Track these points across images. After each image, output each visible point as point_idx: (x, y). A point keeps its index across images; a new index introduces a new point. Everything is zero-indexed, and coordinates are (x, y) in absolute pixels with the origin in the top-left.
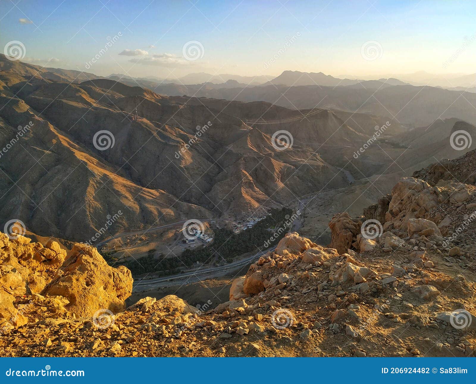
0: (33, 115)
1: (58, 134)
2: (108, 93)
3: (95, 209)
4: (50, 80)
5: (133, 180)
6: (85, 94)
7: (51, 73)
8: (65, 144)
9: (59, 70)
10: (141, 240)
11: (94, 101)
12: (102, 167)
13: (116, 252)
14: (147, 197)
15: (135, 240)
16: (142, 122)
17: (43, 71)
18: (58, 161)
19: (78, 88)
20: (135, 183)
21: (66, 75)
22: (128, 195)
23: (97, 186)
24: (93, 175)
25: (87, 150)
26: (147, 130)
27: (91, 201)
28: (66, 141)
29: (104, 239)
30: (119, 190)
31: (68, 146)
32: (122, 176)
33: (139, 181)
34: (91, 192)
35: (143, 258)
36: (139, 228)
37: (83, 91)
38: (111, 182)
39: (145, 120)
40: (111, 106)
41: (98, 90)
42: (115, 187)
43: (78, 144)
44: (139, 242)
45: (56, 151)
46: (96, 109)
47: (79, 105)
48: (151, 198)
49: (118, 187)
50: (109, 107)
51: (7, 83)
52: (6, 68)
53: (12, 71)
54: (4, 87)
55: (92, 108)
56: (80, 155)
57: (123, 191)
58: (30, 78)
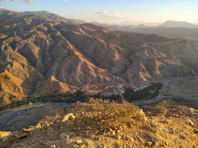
0: (62, 37)
1: (69, 44)
2: (90, 29)
3: (80, 74)
4: (69, 23)
5: (95, 64)
7: (70, 20)
8: (72, 48)
9: (73, 20)
10: (96, 88)
11: (84, 32)
12: (84, 58)
13: (86, 91)
14: (100, 72)
15: (93, 88)
16: (101, 41)
17: (67, 20)
18: (69, 55)
19: (78, 27)
20: (96, 66)
21: (75, 22)
22: (93, 70)
23: (82, 66)
24: (80, 61)
25: (80, 51)
26: (103, 45)
27: (79, 71)
29: (82, 86)
32: (91, 62)
33: (97, 65)
34: (79, 67)
35: (96, 95)
36: (95, 83)
37: (80, 28)
38: (87, 64)
39: (102, 41)
40: (90, 34)
41: (85, 28)
42: (88, 67)
43: (76, 49)
44: (95, 89)
45: (68, 51)
46: (84, 35)
47: (78, 33)
48: (101, 72)
49: (89, 67)
50: (89, 35)
51: (54, 24)
52: (55, 19)
53: (56, 20)
54: (53, 26)
55: (83, 35)
56: (77, 53)
57: (91, 68)
58: (62, 23)
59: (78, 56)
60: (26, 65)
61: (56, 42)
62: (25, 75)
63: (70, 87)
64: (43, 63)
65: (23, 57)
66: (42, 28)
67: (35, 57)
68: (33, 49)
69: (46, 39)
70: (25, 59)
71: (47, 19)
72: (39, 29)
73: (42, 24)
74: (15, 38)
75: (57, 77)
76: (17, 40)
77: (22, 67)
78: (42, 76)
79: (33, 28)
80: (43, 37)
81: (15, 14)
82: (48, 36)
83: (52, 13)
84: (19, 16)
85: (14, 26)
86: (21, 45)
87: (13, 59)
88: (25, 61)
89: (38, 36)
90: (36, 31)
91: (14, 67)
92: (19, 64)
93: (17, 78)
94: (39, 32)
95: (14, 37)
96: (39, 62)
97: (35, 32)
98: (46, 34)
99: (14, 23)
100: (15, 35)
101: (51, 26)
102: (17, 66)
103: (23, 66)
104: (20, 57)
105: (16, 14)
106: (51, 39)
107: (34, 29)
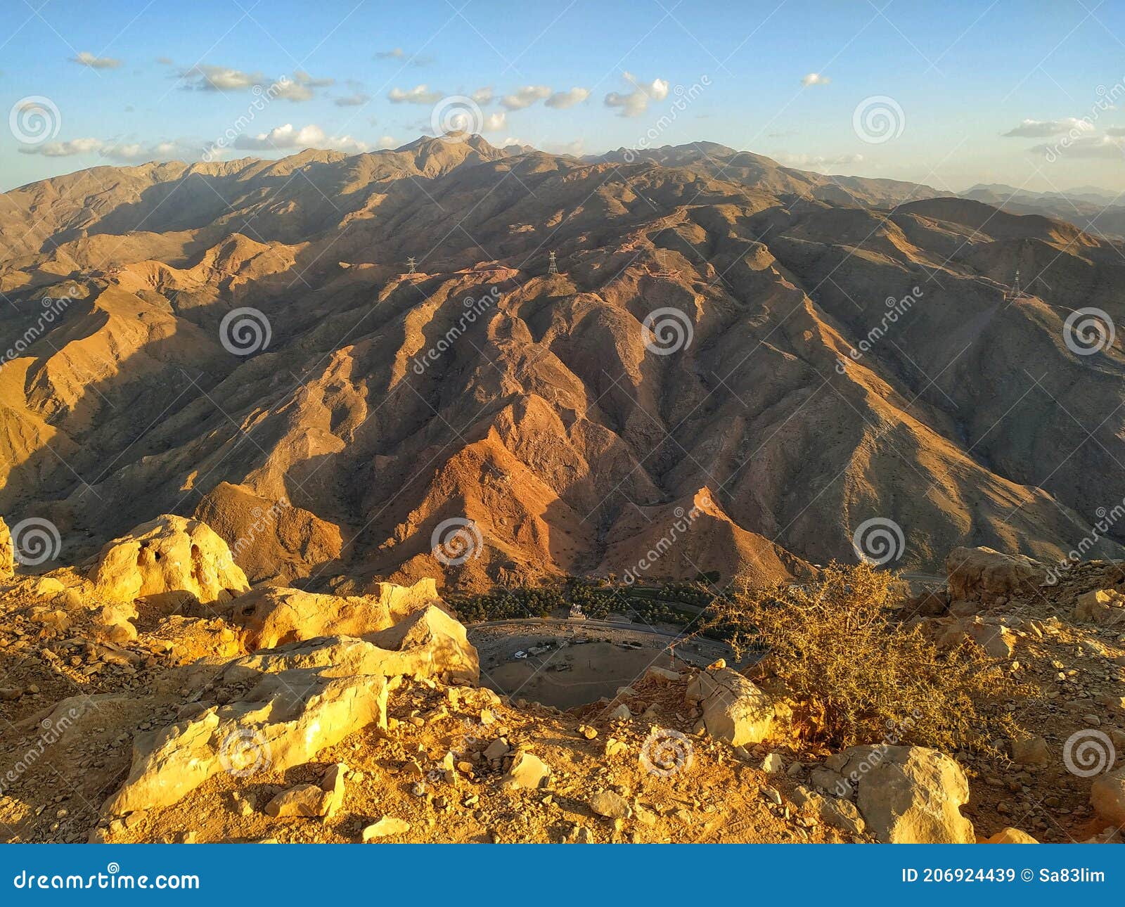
0: (778, 277)
1: (818, 321)
2: (955, 231)
3: (864, 498)
4: (827, 202)
5: (975, 454)
6: (897, 233)
7: (833, 187)
8: (829, 343)
9: (853, 182)
11: (914, 249)
12: (901, 406)
14: (999, 500)
16: (1028, 307)
17: (819, 183)
18: (807, 379)
19: (884, 220)
20: (974, 459)
21: (865, 191)
22: (948, 484)
23: (878, 449)
24: (875, 420)
25: (875, 362)
26: (1037, 328)
27: (858, 480)
28: (833, 337)
30: (930, 468)
31: (835, 349)
32: (944, 434)
33: (985, 456)
34: (862, 455)
37: (893, 226)
38: (914, 444)
39: (1037, 303)
40: (956, 262)
41: (929, 224)
42: (920, 459)
45: (806, 358)
46: (915, 268)
47: (878, 259)
48: (1007, 505)
49: (929, 462)
50: (949, 265)
51: (744, 211)
52: (749, 182)
53: (759, 186)
54: (737, 218)
55: (906, 266)
56: (853, 370)
57: (941, 475)
58: (787, 199)
59: (864, 393)
60: (581, 415)
61: (745, 307)
62: (572, 468)
63: (791, 568)
64: (664, 417)
65: (572, 377)
66: (679, 232)
67: (628, 379)
68: (625, 337)
69: (692, 291)
70: (581, 386)
71: (712, 184)
72: (664, 239)
73: (683, 210)
74: (552, 283)
75: (722, 500)
76: (554, 294)
77: (561, 423)
78: (649, 483)
79: (634, 231)
80: (677, 277)
81: (563, 165)
82: (703, 272)
84: (578, 176)
85: (551, 224)
86: (569, 319)
87: (526, 384)
88: (577, 397)
89: (654, 275)
90: (649, 245)
91: (526, 422)
92: (549, 408)
93: (534, 478)
94: (661, 255)
95: (548, 276)
96: (644, 409)
97: (642, 251)
98: (695, 262)
99: (555, 212)
100: (553, 267)
101: (725, 220)
102: (542, 419)
103: (568, 417)
104: (559, 375)
105: (568, 165)
106: (717, 292)
107: (642, 239)
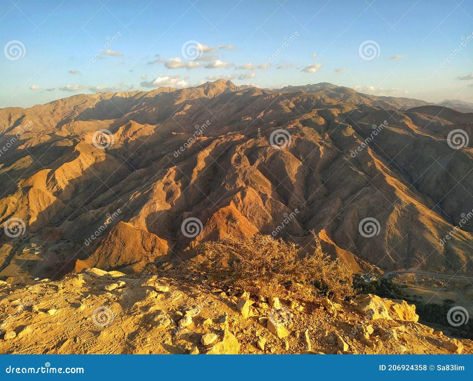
0: (356, 139)
1: (374, 158)
2: (435, 119)
3: (395, 236)
4: (378, 107)
6: (409, 121)
7: (381, 101)
8: (379, 167)
9: (390, 99)
10: (438, 284)
11: (417, 127)
12: (411, 195)
13: (406, 287)
14: (457, 238)
15: (431, 282)
17: (375, 100)
19: (403, 115)
20: (445, 220)
21: (395, 103)
22: (433, 230)
23: (401, 214)
24: (400, 202)
25: (399, 176)
27: (392, 228)
28: (381, 165)
29: (396, 269)
30: (425, 223)
31: (382, 170)
32: (430, 208)
34: (394, 218)
35: (436, 305)
36: (439, 270)
37: (407, 117)
38: (417, 212)
40: (436, 133)
41: (423, 116)
42: (420, 219)
43: (391, 169)
44: (435, 285)
45: (369, 174)
46: (417, 136)
47: (400, 132)
49: (423, 220)
50: (431, 134)
51: (341, 111)
52: (344, 99)
53: (348, 101)
54: (338, 114)
55: (413, 134)
56: (391, 180)
57: (429, 225)
58: (362, 106)
59: (394, 189)
60: (269, 196)
61: (342, 151)
62: (265, 219)
63: (361, 266)
64: (306, 198)
65: (266, 180)
66: (313, 119)
67: (290, 181)
68: (289, 164)
69: (319, 145)
70: (270, 184)
71: (328, 100)
72: (305, 123)
73: (315, 111)
74: (259, 141)
75: (331, 234)
76: (260, 145)
77: (261, 200)
78: (299, 226)
79: (294, 119)
80: (312, 139)
81: (264, 93)
82: (323, 137)
83: (339, 85)
84: (271, 97)
85: (259, 116)
86: (265, 156)
87: (247, 183)
88: (268, 189)
89: (302, 138)
90: (300, 125)
91: (246, 199)
92: (256, 193)
93: (249, 223)
94: (305, 130)
95: (257, 138)
96: (297, 195)
97: (297, 128)
98: (320, 133)
99: (261, 112)
100: (259, 135)
101: (333, 115)
102: (253, 198)
103: (264, 197)
104: (260, 179)
105: (267, 92)
106: (329, 145)
107: (297, 122)
